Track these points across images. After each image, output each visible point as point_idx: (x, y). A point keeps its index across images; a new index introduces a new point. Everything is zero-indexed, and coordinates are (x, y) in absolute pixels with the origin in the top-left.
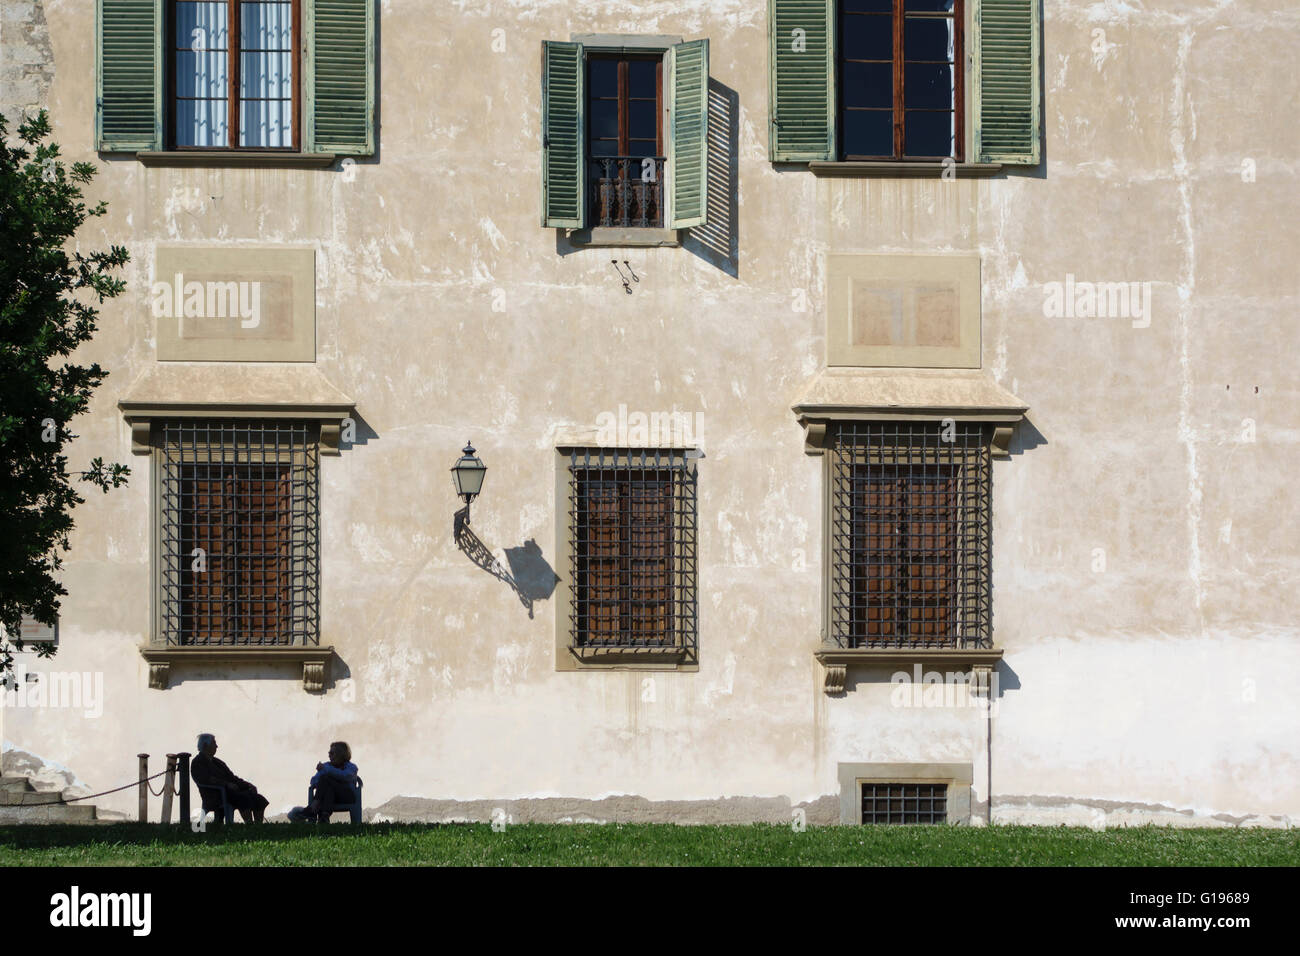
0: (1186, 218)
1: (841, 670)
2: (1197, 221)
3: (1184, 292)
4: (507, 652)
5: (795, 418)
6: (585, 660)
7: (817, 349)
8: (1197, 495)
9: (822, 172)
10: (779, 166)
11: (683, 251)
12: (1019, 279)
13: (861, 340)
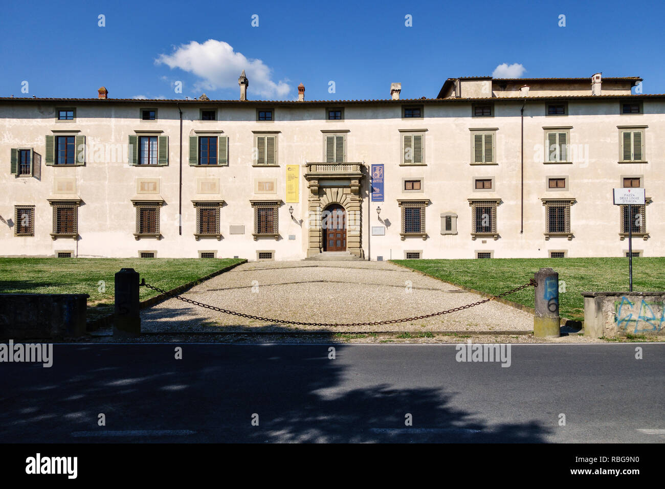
0: (107, 172)
1: (54, 237)
2: (109, 172)
3: (107, 182)
4: (7, 234)
5: (48, 201)
6: (18, 235)
7: (52, 191)
8: (108, 212)
9: (53, 166)
10: (47, 165)
11: (33, 178)
12: (82, 181)
13: (59, 190)
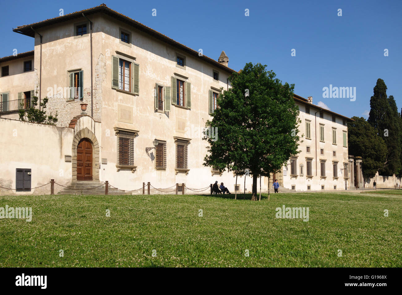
0: (200, 118)
1: (178, 171)
3: (199, 126)
4: (150, 168)
5: (173, 138)
6: (157, 169)
7: (175, 129)
8: (200, 151)
9: (175, 106)
10: (172, 105)
11: (165, 114)
12: (189, 123)
13: (178, 128)
